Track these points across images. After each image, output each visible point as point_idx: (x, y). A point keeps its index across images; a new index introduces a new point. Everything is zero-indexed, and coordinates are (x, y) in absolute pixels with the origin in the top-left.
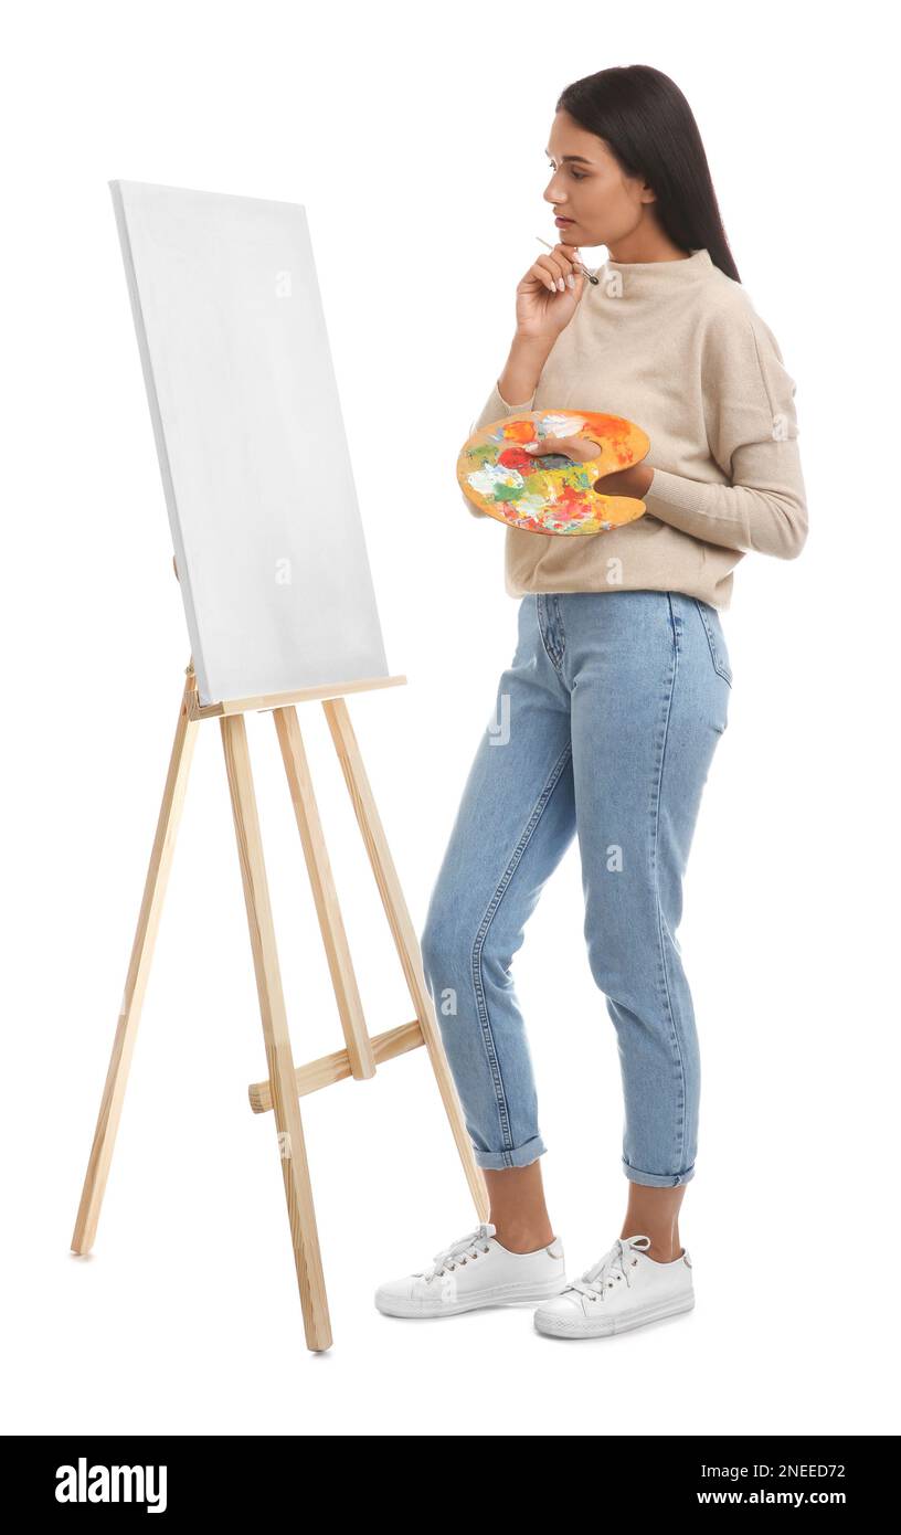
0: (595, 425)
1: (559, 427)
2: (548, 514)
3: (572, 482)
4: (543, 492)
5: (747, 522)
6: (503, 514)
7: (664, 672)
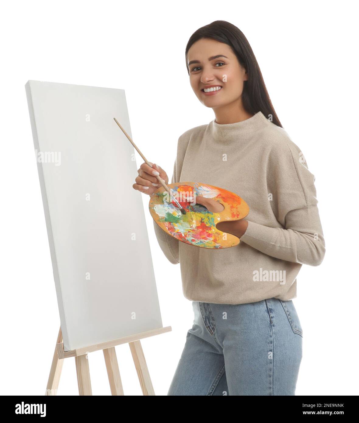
0: (224, 196)
1: (206, 193)
2: (190, 233)
3: (206, 221)
4: (190, 222)
5: (295, 249)
6: (167, 228)
7: (267, 338)
